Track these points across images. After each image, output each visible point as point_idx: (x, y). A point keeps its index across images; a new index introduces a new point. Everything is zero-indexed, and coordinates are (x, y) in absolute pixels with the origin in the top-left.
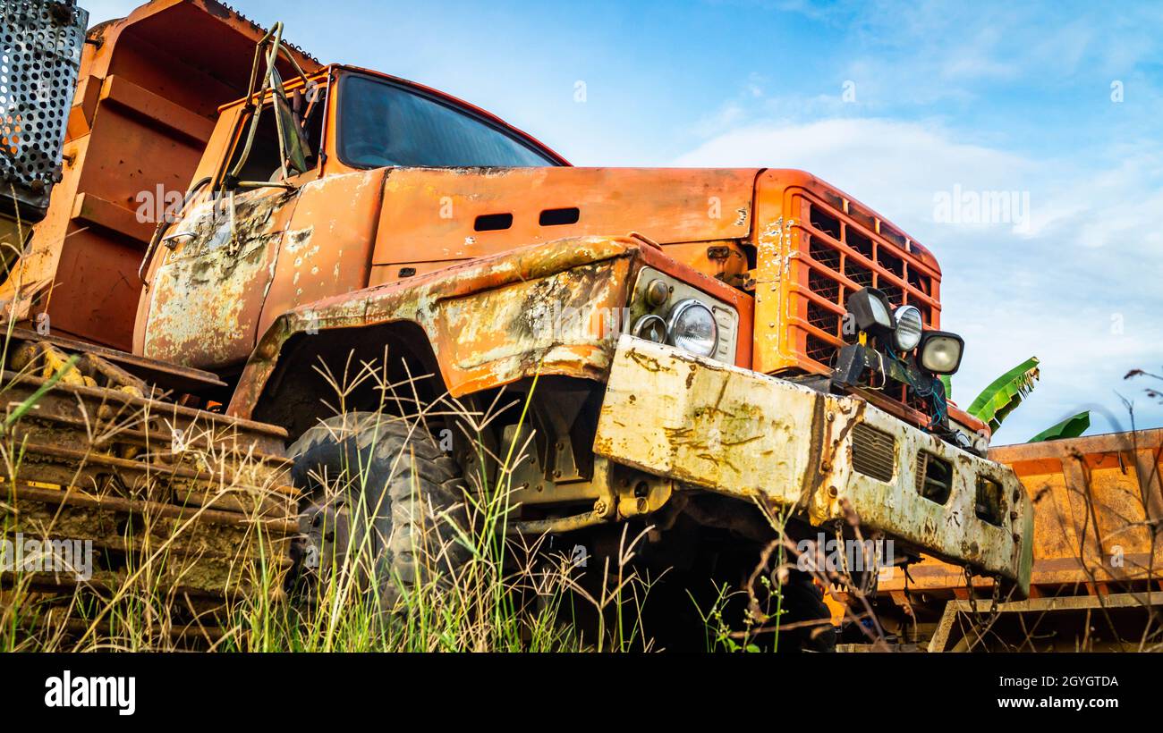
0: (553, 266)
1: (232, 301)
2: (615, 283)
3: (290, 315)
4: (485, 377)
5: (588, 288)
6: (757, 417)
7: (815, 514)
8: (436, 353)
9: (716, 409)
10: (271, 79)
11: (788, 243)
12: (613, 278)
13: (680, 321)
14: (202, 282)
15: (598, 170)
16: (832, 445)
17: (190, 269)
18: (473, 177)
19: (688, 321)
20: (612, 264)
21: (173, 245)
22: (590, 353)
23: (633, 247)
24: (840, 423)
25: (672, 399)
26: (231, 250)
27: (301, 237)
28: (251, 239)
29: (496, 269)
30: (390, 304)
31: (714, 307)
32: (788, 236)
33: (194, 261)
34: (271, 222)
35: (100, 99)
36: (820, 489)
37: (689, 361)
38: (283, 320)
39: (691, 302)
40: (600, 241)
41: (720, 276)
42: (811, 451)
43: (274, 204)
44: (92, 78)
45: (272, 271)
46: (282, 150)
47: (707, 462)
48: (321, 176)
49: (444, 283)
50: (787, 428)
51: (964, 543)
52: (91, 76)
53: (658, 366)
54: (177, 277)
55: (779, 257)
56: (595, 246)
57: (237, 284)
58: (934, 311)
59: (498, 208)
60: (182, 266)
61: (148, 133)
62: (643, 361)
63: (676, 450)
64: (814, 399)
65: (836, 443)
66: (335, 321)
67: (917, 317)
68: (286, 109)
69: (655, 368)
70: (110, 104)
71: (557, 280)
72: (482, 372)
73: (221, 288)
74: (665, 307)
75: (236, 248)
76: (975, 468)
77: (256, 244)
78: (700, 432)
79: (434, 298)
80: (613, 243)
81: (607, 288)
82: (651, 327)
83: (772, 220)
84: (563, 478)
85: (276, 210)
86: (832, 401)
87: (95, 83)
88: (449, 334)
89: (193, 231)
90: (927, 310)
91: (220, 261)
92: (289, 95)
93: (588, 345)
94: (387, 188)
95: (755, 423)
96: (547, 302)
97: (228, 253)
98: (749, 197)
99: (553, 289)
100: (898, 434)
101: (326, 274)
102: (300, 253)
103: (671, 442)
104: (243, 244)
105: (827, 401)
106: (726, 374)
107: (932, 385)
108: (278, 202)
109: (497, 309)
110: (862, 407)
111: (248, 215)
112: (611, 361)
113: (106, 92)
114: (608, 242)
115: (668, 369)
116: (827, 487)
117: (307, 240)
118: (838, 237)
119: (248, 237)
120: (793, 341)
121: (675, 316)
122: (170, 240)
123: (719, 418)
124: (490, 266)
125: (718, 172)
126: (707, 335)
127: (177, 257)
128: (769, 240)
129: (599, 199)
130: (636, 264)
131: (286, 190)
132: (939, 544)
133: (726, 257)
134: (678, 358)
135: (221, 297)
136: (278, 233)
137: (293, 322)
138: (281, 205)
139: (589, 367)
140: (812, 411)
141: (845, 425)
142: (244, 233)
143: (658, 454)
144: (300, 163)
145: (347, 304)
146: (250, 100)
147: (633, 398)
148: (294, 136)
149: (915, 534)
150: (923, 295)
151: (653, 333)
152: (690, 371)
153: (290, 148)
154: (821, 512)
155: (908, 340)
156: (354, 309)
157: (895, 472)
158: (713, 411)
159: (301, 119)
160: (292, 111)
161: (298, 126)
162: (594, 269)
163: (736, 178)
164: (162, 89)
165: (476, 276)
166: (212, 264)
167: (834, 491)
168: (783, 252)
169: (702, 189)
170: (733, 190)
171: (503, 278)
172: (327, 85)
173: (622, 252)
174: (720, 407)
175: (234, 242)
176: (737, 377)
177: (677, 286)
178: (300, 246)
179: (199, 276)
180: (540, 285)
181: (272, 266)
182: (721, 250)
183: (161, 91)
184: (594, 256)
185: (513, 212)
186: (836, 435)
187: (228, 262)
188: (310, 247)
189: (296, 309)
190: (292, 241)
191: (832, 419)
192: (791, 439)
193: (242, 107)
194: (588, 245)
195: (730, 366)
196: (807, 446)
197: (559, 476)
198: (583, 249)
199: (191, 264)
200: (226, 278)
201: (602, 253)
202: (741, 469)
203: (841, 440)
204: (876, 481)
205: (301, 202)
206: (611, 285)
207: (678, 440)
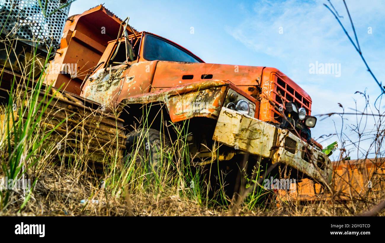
0: (204, 87)
1: (108, 96)
2: (222, 92)
3: (126, 99)
4: (182, 117)
5: (214, 93)
6: (259, 132)
7: (273, 161)
8: (169, 111)
9: (248, 129)
10: (125, 33)
11: (271, 87)
12: (221, 91)
13: (239, 105)
14: (100, 91)
15: (219, 64)
16: (279, 142)
17: (96, 87)
18: (184, 64)
19: (241, 106)
20: (221, 87)
21: (91, 80)
22: (213, 111)
23: (227, 83)
24: (282, 136)
25: (236, 125)
26: (109, 82)
27: (131, 79)
28: (116, 79)
29: (188, 88)
30: (156, 97)
31: (249, 103)
32: (271, 85)
33: (98, 85)
34: (122, 74)
35: (72, 37)
36: (275, 154)
37: (241, 115)
38: (124, 101)
39: (243, 100)
40: (218, 81)
41: (251, 95)
42: (273, 143)
43: (123, 69)
44: (70, 31)
45: (121, 88)
46: (127, 54)
47: (244, 144)
48: (138, 62)
49: (172, 91)
50: (267, 136)
51: (313, 174)
52: (69, 30)
53: (232, 116)
54: (92, 89)
55: (268, 91)
56: (217, 82)
57: (110, 92)
58: (309, 112)
59: (189, 73)
60: (94, 86)
61: (86, 49)
62: (228, 114)
63: (236, 140)
64: (275, 129)
65: (281, 142)
66: (139, 101)
67: (305, 111)
68: (129, 43)
69: (231, 116)
70: (75, 39)
71: (205, 91)
72: (182, 116)
73: (105, 92)
74: (235, 101)
75: (111, 81)
76: (318, 153)
77: (117, 80)
78: (243, 135)
79: (169, 95)
80: (222, 81)
81: (219, 94)
82: (231, 106)
83: (267, 81)
84: (203, 151)
85: (124, 71)
86: (280, 130)
87: (70, 32)
88: (173, 106)
89: (98, 76)
90: (308, 111)
91: (106, 85)
92: (130, 40)
93: (213, 109)
94: (157, 66)
95: (258, 134)
96: (202, 97)
97: (108, 83)
98: (261, 74)
99: (204, 94)
100: (297, 141)
101: (138, 89)
102: (130, 83)
103: (235, 137)
104: (113, 80)
105: (279, 130)
106: (251, 120)
107: (307, 130)
108: (125, 69)
109: (188, 99)
110: (288, 133)
111: (115, 72)
112: (219, 114)
113: (73, 35)
114: (220, 81)
115: (235, 117)
116: (277, 153)
117: (133, 80)
118: (284, 88)
119: (115, 78)
120: (270, 115)
121: (238, 104)
122: (90, 78)
123: (248, 132)
124: (186, 87)
125: (252, 67)
126: (246, 110)
127: (93, 83)
128: (265, 86)
129: (219, 73)
130: (228, 88)
131: (127, 66)
132: (307, 173)
133: (253, 90)
134: (238, 114)
135: (105, 95)
136: (124, 77)
137: (127, 101)
138: (125, 70)
139: (213, 115)
140: (274, 132)
141: (283, 137)
142: (113, 77)
143: (231, 141)
144: (132, 59)
145: (143, 97)
146: (118, 40)
147: (225, 125)
148: (130, 51)
149: (300, 169)
150: (307, 107)
151: (231, 108)
152: (241, 118)
153: (129, 54)
154: (275, 160)
155: (302, 117)
156: (145, 98)
157: (296, 152)
158: (247, 130)
159: (133, 46)
160: (130, 43)
161: (132, 48)
162: (216, 88)
163: (257, 69)
164: (91, 36)
165: (182, 89)
166: (103, 86)
167: (279, 155)
168: (269, 90)
169: (248, 71)
170: (256, 72)
171: (190, 90)
172: (141, 37)
173: (224, 84)
174: (249, 129)
175: (110, 80)
176: (254, 121)
177: (239, 96)
178: (130, 81)
179: (99, 89)
180: (200, 92)
181: (121, 87)
182: (252, 88)
183: (90, 37)
184: (216, 85)
185: (194, 75)
186: (280, 139)
187: (108, 85)
188: (133, 82)
189: (128, 98)
190: (128, 80)
191: (280, 135)
192: (268, 139)
193: (115, 42)
194: (215, 82)
195: (253, 118)
196: (272, 141)
197: (202, 150)
198: (213, 83)
199: (97, 85)
200: (107, 90)
201: (218, 84)
202: (254, 147)
203: (282, 141)
204: (291, 153)
205: (131, 69)
206: (221, 93)
207: (237, 137)
